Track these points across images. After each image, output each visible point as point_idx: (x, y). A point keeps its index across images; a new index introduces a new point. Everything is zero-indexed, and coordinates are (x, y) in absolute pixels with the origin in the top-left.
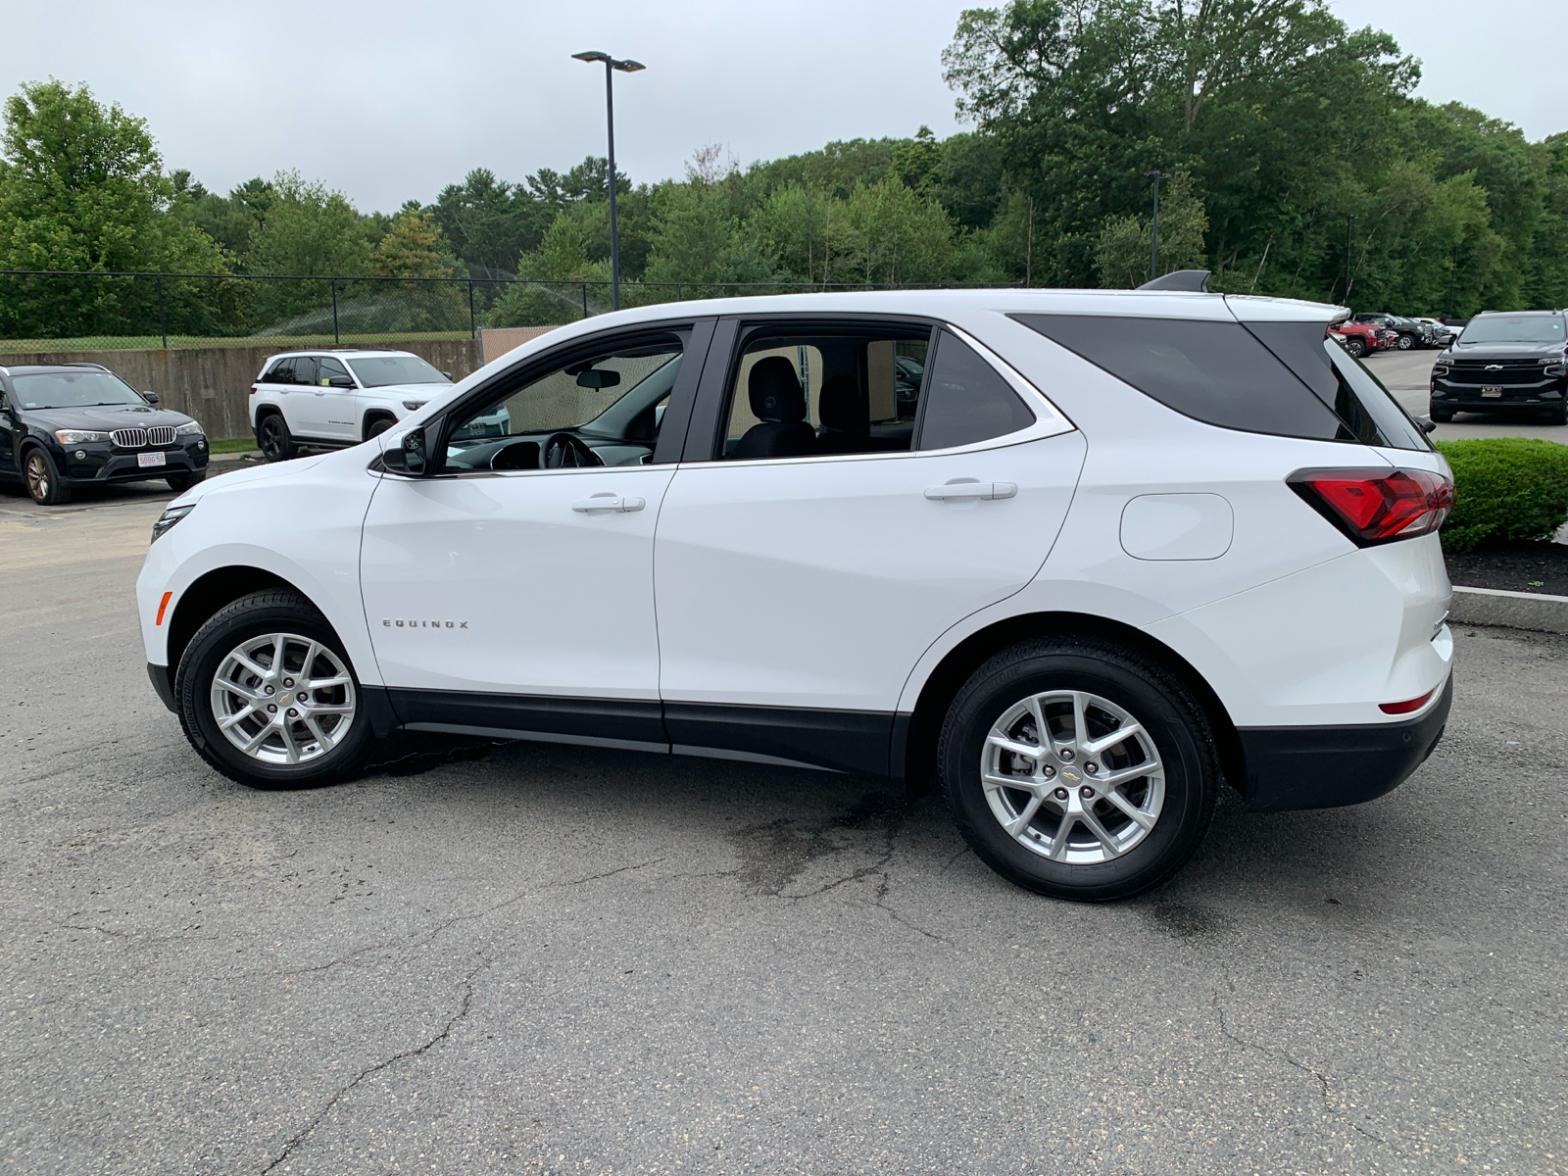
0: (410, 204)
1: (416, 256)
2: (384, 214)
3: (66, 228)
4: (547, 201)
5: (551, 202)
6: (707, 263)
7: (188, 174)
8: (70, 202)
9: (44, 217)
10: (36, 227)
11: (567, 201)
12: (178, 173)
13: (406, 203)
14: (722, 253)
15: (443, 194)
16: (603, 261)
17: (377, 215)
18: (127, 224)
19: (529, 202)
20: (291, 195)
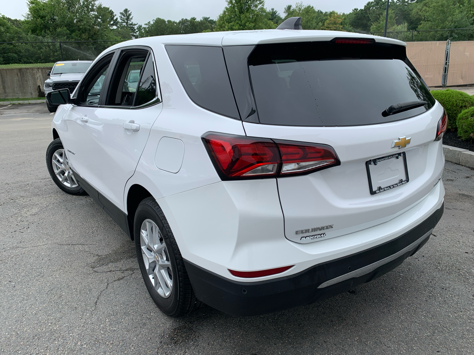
0: (355, 9)
1: (335, 27)
2: (346, 13)
3: (238, 25)
4: (401, 4)
5: (402, 4)
6: (443, 22)
7: (291, 6)
8: (240, 17)
9: (233, 22)
10: (231, 25)
11: (409, 3)
12: (289, 6)
13: (354, 9)
14: (450, 18)
15: (366, 5)
16: (402, 24)
17: (344, 14)
18: (253, 23)
19: (394, 5)
20: (300, 9)
